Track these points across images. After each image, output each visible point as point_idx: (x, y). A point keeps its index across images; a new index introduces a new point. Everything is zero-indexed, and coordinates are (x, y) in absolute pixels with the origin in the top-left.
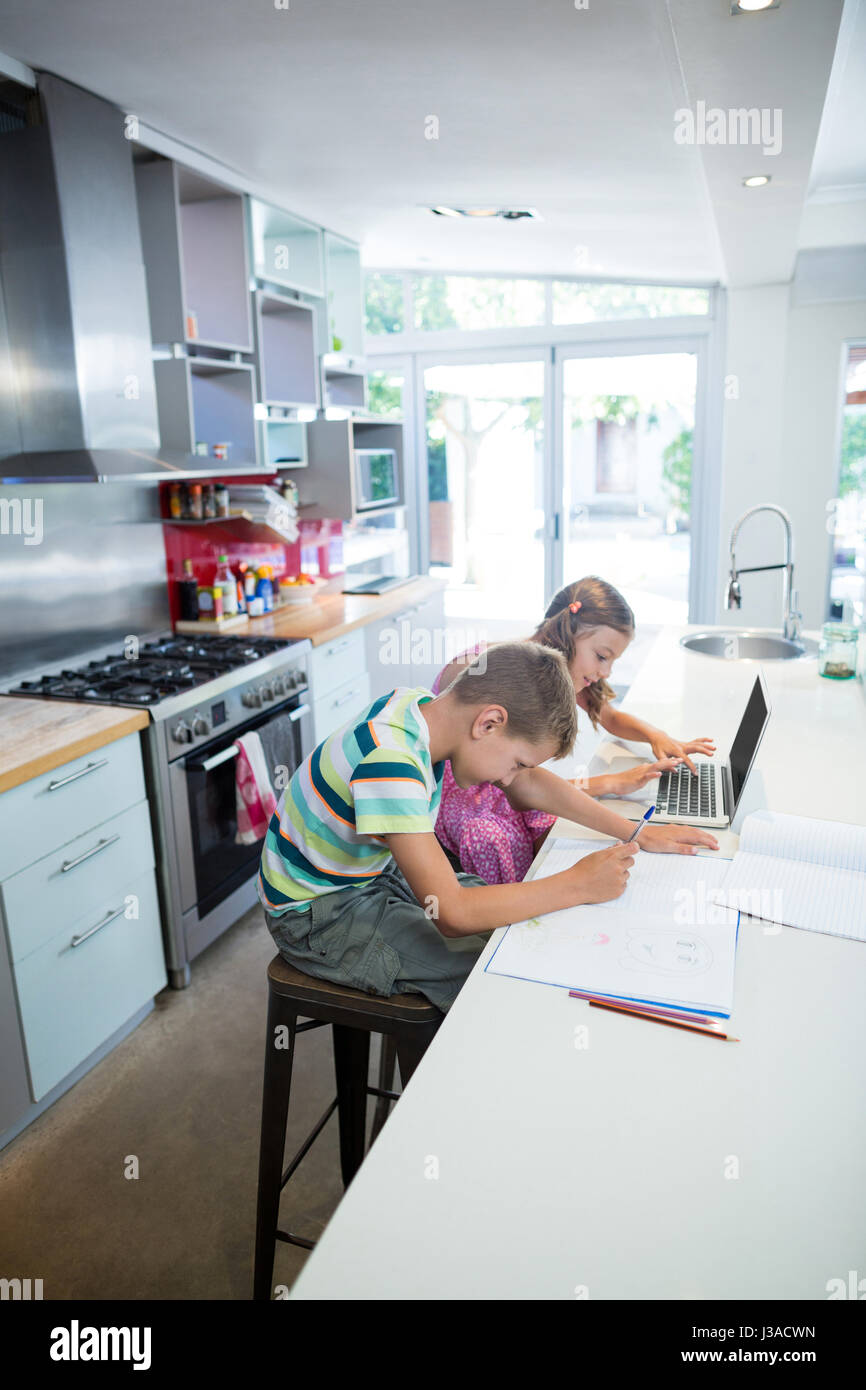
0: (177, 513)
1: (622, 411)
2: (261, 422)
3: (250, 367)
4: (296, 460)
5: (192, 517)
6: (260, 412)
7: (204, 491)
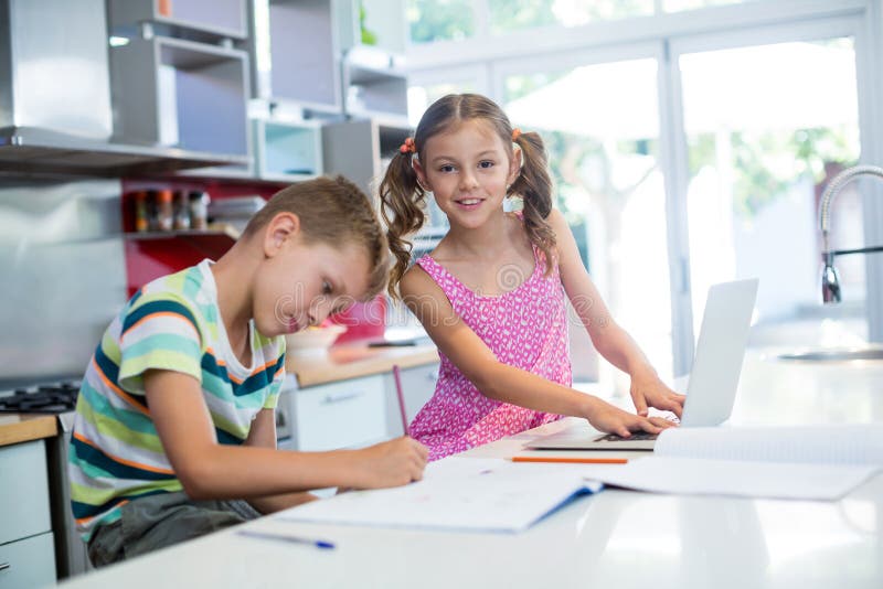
0: (143, 225)
1: (815, 153)
2: (255, 122)
3: (242, 55)
4: (307, 173)
5: (159, 228)
6: (257, 111)
7: (176, 197)
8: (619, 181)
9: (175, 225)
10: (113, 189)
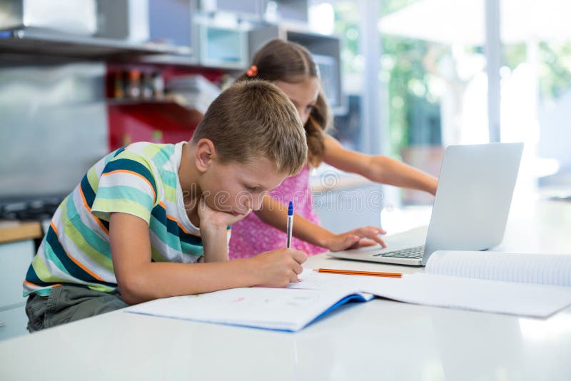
0: (119, 94)
2: (199, 26)
4: (236, 60)
7: (142, 77)
8: (463, 73)
9: (141, 95)
10: (99, 70)
